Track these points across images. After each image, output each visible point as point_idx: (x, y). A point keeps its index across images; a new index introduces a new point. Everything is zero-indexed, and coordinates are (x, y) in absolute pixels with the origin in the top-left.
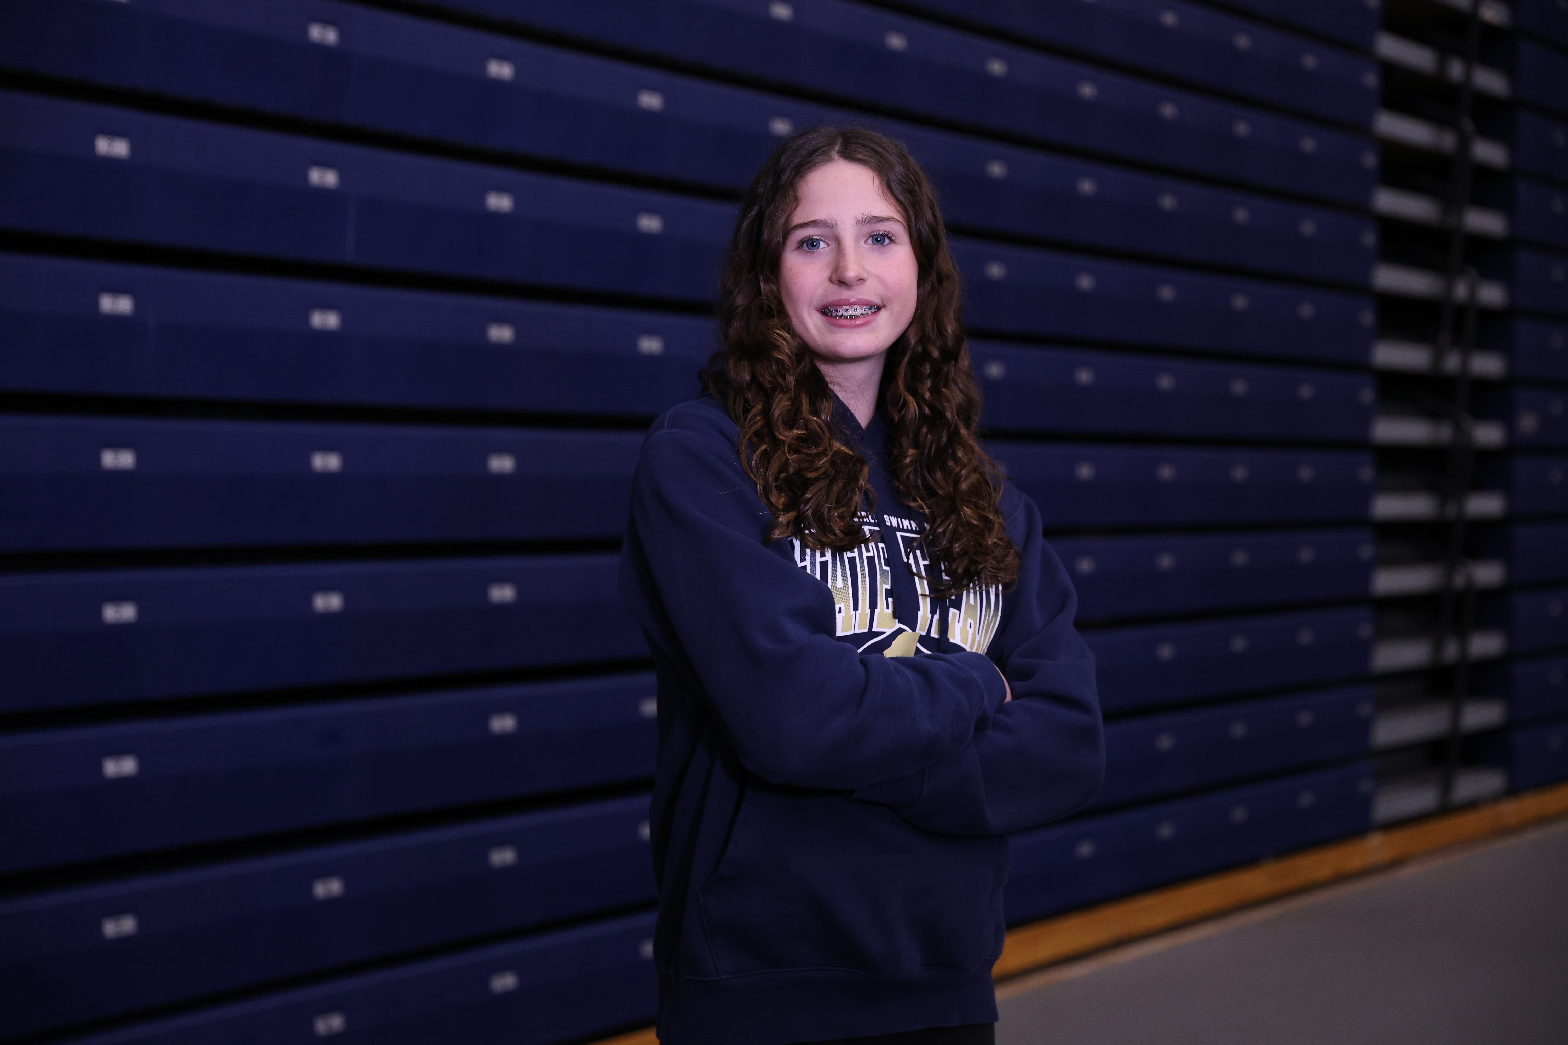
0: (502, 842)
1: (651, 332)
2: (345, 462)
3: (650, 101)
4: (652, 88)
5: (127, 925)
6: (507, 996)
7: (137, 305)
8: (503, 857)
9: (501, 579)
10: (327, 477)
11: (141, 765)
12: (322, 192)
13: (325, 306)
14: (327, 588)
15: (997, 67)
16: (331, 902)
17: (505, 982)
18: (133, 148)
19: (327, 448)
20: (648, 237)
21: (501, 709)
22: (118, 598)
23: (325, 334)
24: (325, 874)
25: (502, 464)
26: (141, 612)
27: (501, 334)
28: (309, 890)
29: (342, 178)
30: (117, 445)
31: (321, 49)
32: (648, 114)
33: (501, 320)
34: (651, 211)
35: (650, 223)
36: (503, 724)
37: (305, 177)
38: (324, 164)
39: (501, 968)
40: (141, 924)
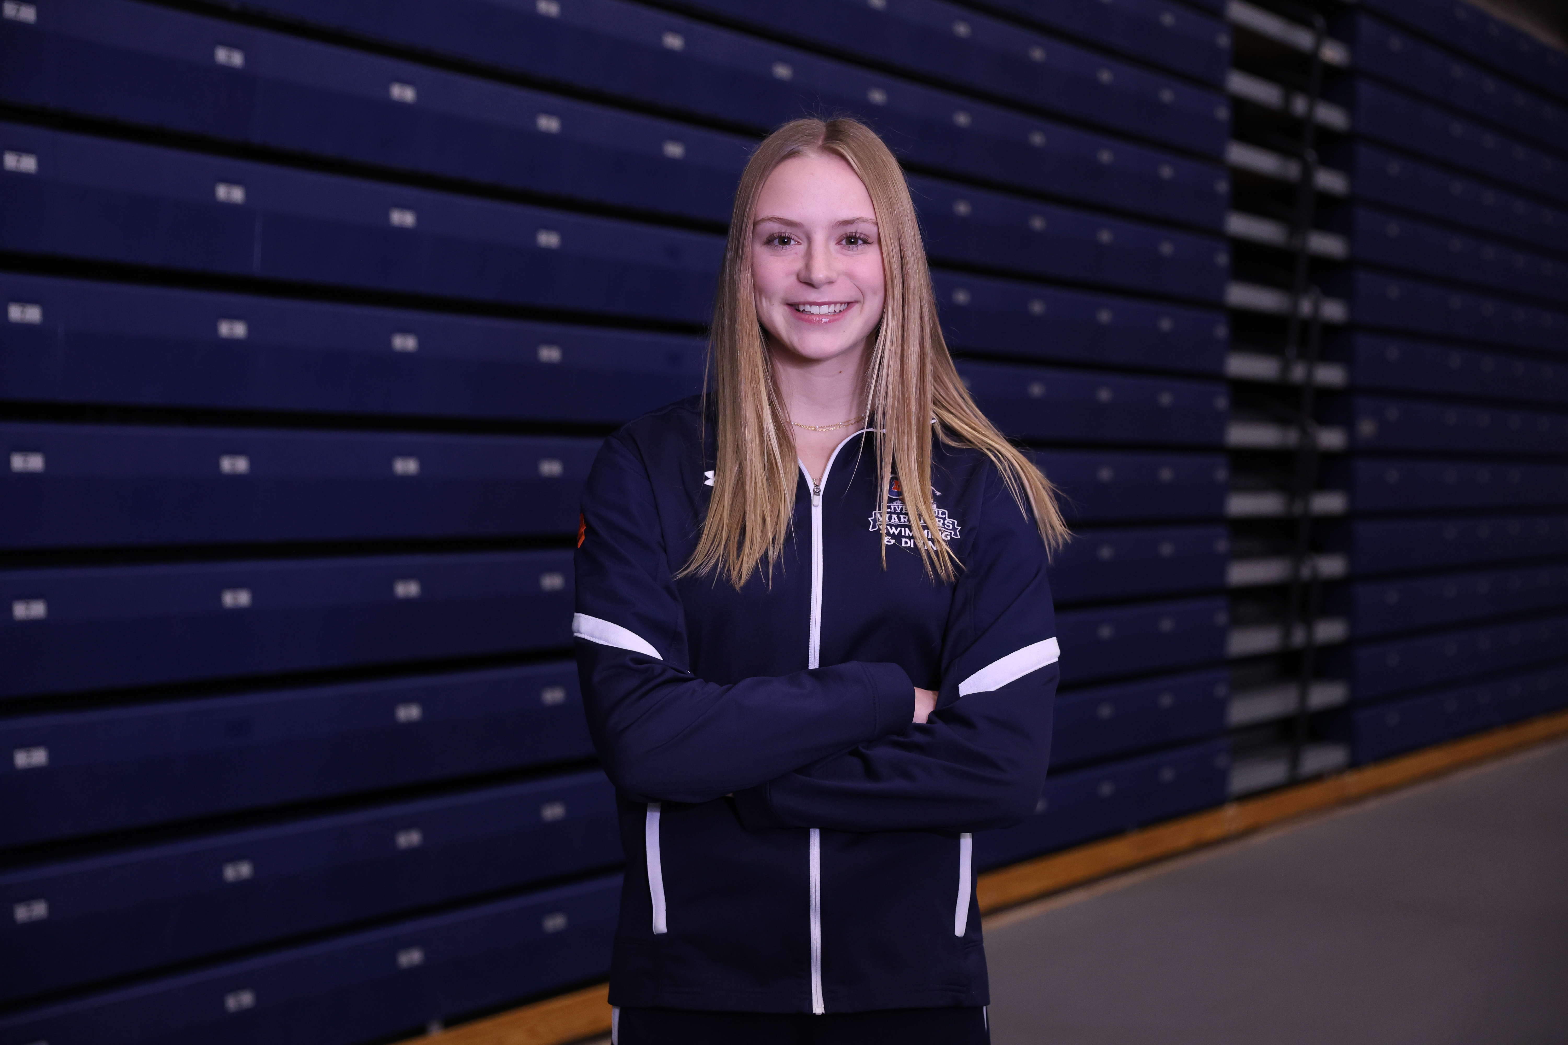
0: (407, 825)
1: (550, 342)
2: (252, 464)
3: (548, 124)
4: (550, 112)
5: (39, 910)
6: (413, 970)
7: (45, 314)
8: (409, 839)
9: (406, 576)
10: (235, 479)
11: (51, 756)
12: (229, 207)
13: (233, 316)
14: (235, 585)
15: (877, 97)
16: (241, 885)
17: (411, 957)
18: (41, 164)
19: (234, 452)
20: (547, 252)
21: (407, 699)
22: (28, 597)
23: (232, 343)
24: (235, 857)
25: (406, 466)
26: (50, 609)
27: (405, 343)
28: (220, 873)
29: (248, 195)
30: (27, 449)
31: (228, 71)
32: (547, 136)
33: (405, 330)
34: (549, 227)
35: (548, 239)
36: (409, 713)
37: (213, 192)
38: (231, 181)
39: (407, 944)
40: (51, 909)
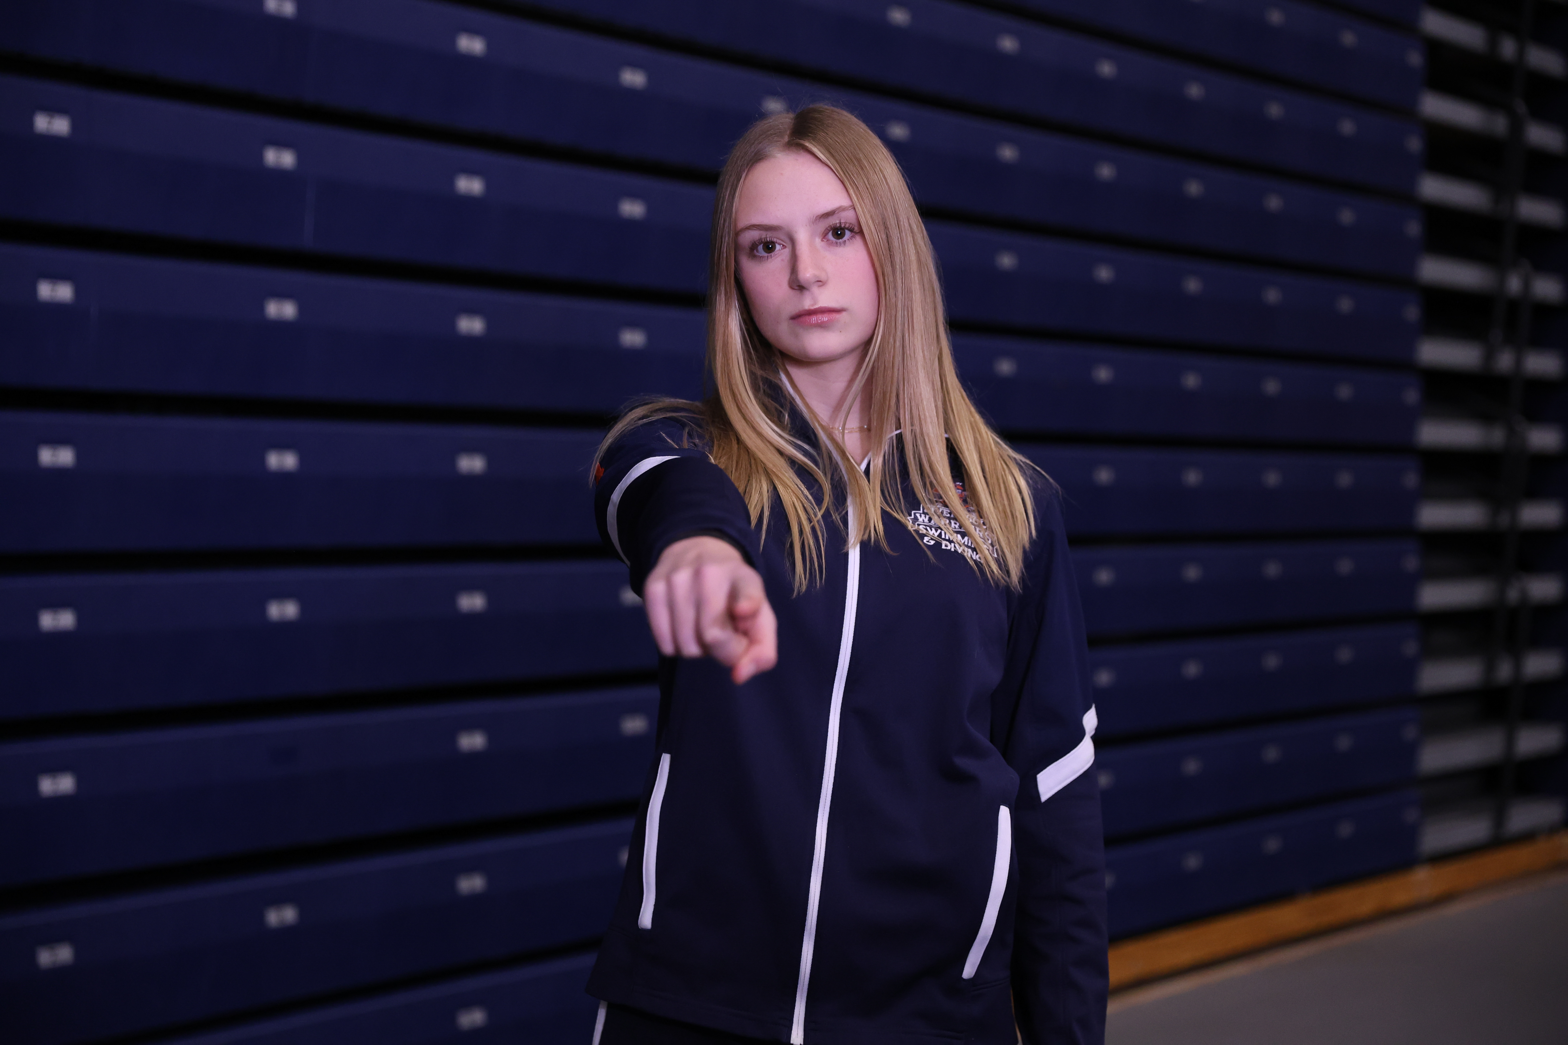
0: (470, 868)
1: (633, 324)
2: (302, 461)
3: (633, 78)
4: (635, 65)
5: (64, 954)
6: (475, 1033)
7: (77, 292)
8: (471, 884)
9: (471, 587)
10: (283, 476)
11: (79, 783)
12: (279, 173)
13: (282, 295)
14: (282, 595)
15: (1008, 44)
16: (285, 931)
17: (473, 1018)
18: (74, 126)
19: (282, 446)
20: (631, 224)
21: (471, 726)
22: (56, 605)
23: (281, 325)
24: (279, 901)
25: (472, 464)
26: (80, 620)
27: (471, 325)
28: (261, 917)
29: (300, 158)
30: (56, 441)
31: (278, 21)
32: (631, 93)
33: (471, 311)
34: (634, 195)
35: (632, 209)
36: (472, 741)
37: (260, 157)
38: (281, 144)
39: (468, 1003)
40: (77, 954)
